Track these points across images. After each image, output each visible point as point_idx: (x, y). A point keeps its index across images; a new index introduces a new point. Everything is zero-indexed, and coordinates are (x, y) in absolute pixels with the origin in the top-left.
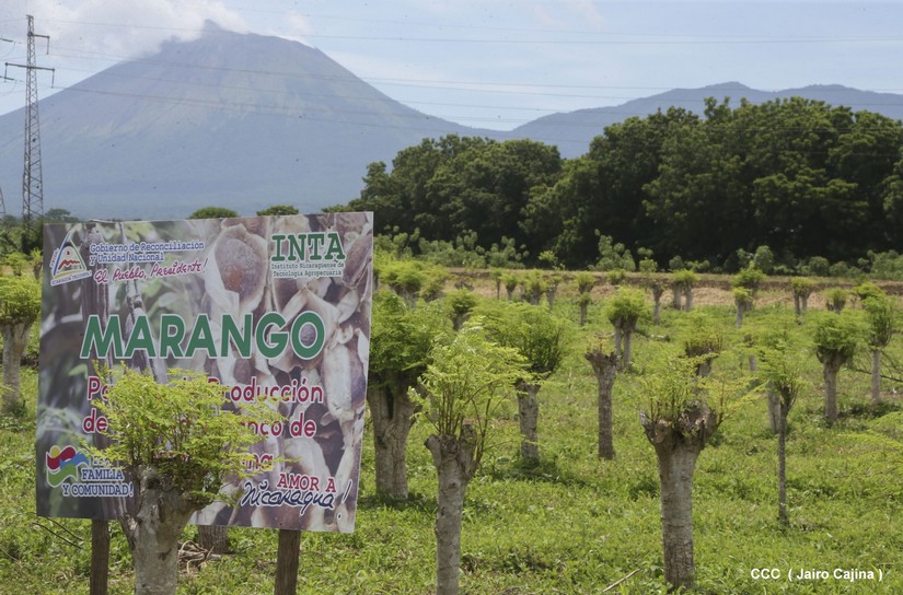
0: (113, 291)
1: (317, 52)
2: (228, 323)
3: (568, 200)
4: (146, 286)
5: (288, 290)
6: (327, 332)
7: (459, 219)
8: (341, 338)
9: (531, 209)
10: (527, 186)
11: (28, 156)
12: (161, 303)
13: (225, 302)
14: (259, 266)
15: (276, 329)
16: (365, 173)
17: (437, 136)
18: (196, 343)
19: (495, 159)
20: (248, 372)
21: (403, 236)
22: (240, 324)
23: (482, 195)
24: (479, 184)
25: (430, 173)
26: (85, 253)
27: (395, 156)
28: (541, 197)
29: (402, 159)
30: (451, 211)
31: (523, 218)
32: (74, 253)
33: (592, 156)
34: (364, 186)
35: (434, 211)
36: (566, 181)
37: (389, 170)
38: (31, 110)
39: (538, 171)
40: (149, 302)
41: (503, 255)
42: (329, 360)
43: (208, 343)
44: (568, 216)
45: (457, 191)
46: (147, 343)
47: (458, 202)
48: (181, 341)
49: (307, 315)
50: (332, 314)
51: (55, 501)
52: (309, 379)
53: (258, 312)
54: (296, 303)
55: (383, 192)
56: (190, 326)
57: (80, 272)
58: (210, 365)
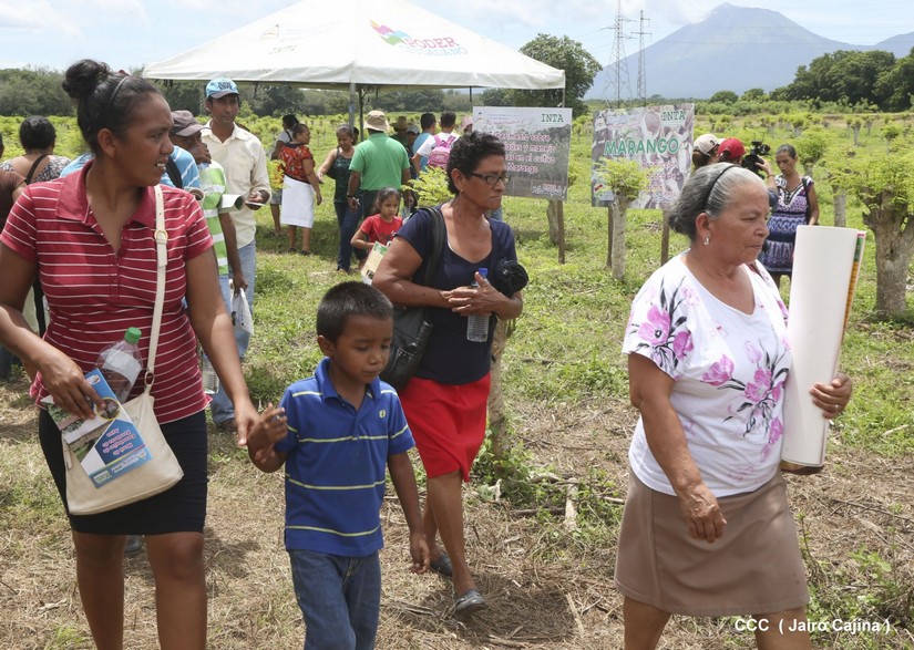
0: (614, 132)
1: (777, 13)
2: (649, 141)
3: (898, 79)
4: (623, 130)
5: (667, 130)
6: (680, 143)
7: (842, 90)
8: (684, 146)
9: (878, 84)
10: (876, 73)
11: (640, 73)
12: (628, 136)
13: (648, 135)
14: (658, 123)
15: (664, 144)
16: (796, 71)
17: (831, 51)
18: (639, 149)
19: (861, 60)
20: (655, 158)
21: (812, 100)
22: (652, 142)
23: (853, 78)
24: (852, 73)
25: (828, 69)
26: (605, 120)
27: (811, 62)
28: (883, 78)
29: (814, 63)
30: (837, 87)
31: (874, 88)
32: (602, 120)
33: (911, 56)
34: (795, 77)
35: (830, 87)
36: (897, 69)
37: (808, 69)
38: (641, 53)
39: (883, 65)
40: (625, 136)
41: (862, 107)
42: (680, 154)
43: (642, 149)
44: (897, 86)
45: (841, 77)
46: (624, 149)
47: (842, 82)
48: (635, 148)
49: (673, 139)
50: (681, 138)
51: (597, 202)
52: (673, 160)
53: (658, 138)
54: (670, 134)
55: (804, 80)
56: (637, 144)
57: (604, 127)
58: (643, 156)
